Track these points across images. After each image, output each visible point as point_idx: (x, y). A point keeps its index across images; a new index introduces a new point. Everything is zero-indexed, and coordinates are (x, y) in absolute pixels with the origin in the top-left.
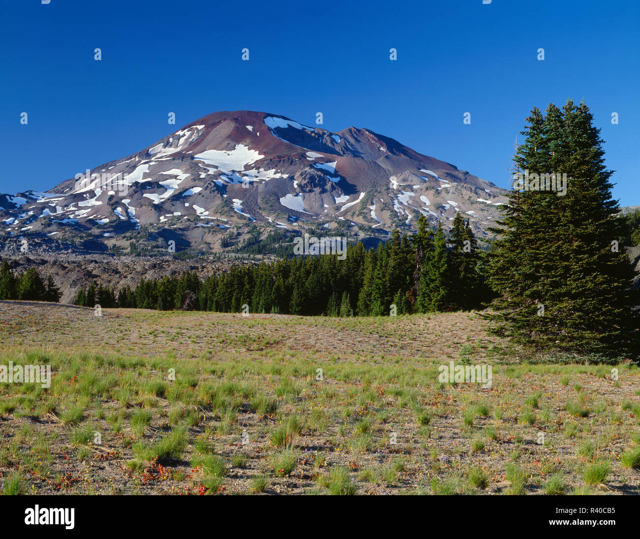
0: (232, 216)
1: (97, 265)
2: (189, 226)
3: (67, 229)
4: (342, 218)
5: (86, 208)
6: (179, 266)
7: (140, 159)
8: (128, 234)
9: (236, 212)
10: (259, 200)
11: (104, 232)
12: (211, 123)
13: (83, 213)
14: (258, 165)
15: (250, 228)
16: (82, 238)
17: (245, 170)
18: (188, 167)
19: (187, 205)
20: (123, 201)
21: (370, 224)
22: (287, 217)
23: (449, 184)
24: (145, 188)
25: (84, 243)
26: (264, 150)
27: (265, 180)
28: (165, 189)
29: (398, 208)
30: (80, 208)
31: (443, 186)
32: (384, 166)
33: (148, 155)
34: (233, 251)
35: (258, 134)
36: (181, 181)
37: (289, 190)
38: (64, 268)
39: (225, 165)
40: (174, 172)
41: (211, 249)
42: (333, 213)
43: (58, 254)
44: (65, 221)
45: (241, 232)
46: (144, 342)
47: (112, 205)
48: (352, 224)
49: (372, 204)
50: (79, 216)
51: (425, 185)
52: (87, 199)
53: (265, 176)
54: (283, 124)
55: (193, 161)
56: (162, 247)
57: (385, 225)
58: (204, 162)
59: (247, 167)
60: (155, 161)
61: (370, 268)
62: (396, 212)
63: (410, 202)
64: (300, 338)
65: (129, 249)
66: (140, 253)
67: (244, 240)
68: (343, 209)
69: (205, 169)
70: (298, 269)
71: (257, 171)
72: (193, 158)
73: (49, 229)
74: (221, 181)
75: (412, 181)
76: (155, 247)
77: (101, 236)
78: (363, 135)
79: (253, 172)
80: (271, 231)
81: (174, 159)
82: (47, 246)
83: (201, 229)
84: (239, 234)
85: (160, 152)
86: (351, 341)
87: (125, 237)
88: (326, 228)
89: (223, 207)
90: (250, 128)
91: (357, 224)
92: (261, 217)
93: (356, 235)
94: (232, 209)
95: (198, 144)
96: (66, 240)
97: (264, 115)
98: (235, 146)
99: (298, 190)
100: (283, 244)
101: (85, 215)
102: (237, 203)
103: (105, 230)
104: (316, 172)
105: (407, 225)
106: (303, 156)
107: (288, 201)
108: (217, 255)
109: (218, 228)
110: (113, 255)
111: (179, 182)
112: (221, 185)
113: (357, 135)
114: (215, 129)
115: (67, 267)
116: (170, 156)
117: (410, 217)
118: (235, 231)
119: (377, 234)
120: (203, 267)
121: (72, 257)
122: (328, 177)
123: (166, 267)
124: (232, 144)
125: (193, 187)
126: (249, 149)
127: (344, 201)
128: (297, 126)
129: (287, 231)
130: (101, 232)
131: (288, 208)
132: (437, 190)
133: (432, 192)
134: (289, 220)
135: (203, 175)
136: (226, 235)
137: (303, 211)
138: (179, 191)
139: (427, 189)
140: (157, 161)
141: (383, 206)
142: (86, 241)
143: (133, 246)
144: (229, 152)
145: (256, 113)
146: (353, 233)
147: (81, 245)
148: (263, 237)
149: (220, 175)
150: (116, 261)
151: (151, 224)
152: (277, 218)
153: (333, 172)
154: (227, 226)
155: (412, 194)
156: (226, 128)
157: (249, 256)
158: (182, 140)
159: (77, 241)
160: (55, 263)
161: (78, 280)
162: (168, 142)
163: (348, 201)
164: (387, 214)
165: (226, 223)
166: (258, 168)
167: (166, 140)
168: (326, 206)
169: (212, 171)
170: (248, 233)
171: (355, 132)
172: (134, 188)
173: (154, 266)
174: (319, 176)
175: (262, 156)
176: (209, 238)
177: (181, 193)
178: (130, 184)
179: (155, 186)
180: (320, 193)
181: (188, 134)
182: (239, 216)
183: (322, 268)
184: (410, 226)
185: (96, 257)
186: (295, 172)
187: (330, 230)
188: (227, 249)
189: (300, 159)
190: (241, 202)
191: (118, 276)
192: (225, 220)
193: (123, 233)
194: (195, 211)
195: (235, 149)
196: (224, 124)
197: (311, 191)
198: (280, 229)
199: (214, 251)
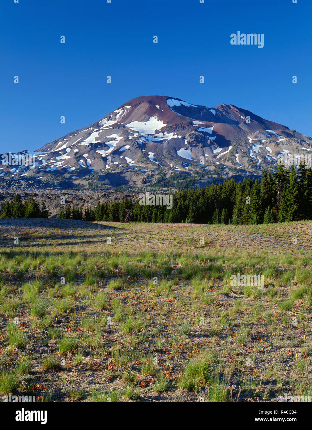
0: (148, 164)
1: (69, 196)
2: (123, 171)
3: (49, 175)
4: (218, 163)
5: (61, 161)
6: (119, 195)
7: (93, 129)
8: (87, 177)
9: (150, 161)
10: (164, 153)
11: (72, 176)
12: (135, 104)
13: (59, 164)
14: (163, 130)
15: (159, 171)
16: (58, 180)
17: (156, 134)
18: (122, 133)
19: (121, 157)
20: (84, 156)
21: (236, 166)
22: (181, 163)
23: (284, 139)
24: (97, 147)
25: (60, 183)
26: (167, 121)
27: (168, 140)
28: (108, 147)
29: (252, 155)
30: (57, 161)
31: (280, 140)
32: (243, 128)
33: (98, 126)
34: (149, 186)
35: (163, 111)
36: (118, 142)
37: (182, 146)
38: (49, 198)
39: (143, 131)
40: (113, 136)
41: (136, 185)
42: (211, 160)
43: (45, 190)
44: (48, 170)
45: (154, 174)
46: (132, 243)
47: (77, 158)
48: (225, 167)
49: (237, 153)
50: (57, 166)
51: (269, 140)
52: (61, 155)
53: (167, 137)
54: (178, 103)
55: (125, 129)
56: (108, 185)
57: (244, 166)
58: (131, 130)
59: (157, 132)
60: (103, 130)
61: (240, 194)
62: (251, 158)
63: (260, 151)
64: (224, 239)
65: (88, 186)
66: (94, 188)
67: (156, 179)
68: (218, 157)
69: (132, 134)
70: (192, 196)
71: (162, 134)
72: (124, 127)
73: (38, 175)
74: (141, 141)
75: (261, 137)
76: (103, 184)
77: (70, 178)
78: (230, 108)
79: (160, 135)
80: (172, 173)
81: (113, 128)
82: (37, 185)
83: (130, 172)
84: (153, 175)
85: (105, 124)
86: (259, 241)
87: (85, 179)
88: (207, 170)
89: (143, 157)
90: (158, 107)
91: (227, 167)
92: (165, 164)
93: (227, 174)
94: (148, 159)
95: (127, 118)
96: (49, 181)
97: (166, 98)
98: (149, 118)
99: (188, 146)
100: (179, 181)
101: (60, 166)
102: (151, 155)
103: (73, 175)
104: (199, 133)
105: (258, 167)
106: (191, 124)
107: (181, 153)
108: (140, 189)
109: (140, 172)
110: (78, 190)
111: (117, 142)
112: (141, 144)
113: (226, 109)
114: (137, 108)
115: (51, 198)
116: (112, 126)
117: (260, 161)
118: (150, 173)
119: (240, 173)
120: (133, 196)
121: (54, 192)
122: (208, 136)
123: (112, 196)
124: (148, 117)
125: (125, 146)
126: (158, 120)
127: (219, 152)
128: (186, 104)
129: (181, 172)
130: (71, 176)
131: (182, 158)
132: (277, 143)
133: (273, 144)
134: (182, 165)
135: (131, 138)
136: (145, 176)
137: (191, 159)
138: (117, 148)
139: (270, 142)
140: (104, 130)
141: (243, 154)
142: (61, 182)
143: (90, 184)
144: (145, 123)
145: (161, 97)
146: (225, 173)
147: (58, 185)
148: (167, 177)
149: (140, 137)
150: (81, 194)
151: (101, 170)
152: (175, 164)
153: (211, 133)
154: (145, 170)
155: (261, 146)
156: (144, 107)
157: (159, 188)
158: (118, 116)
159: (56, 182)
160: (43, 195)
161: (58, 204)
162: (110, 117)
163: (222, 152)
164: (246, 159)
165: (145, 168)
166: (163, 132)
167: (108, 116)
168: (206, 155)
169: (136, 135)
170: (158, 174)
171: (225, 107)
172: (90, 147)
173: (104, 196)
174: (201, 136)
175: (165, 125)
176: (135, 178)
177: (118, 150)
178: (88, 145)
179: (103, 146)
180: (202, 147)
181: (121, 112)
182: (152, 164)
183: (207, 195)
184: (260, 167)
185: (69, 191)
186: (185, 134)
187: (210, 171)
188: (145, 185)
189: (189, 126)
190: (153, 154)
191: (83, 201)
192: (144, 166)
193: (84, 176)
194: (126, 160)
195: (149, 120)
196: (142, 104)
197: (196, 146)
198: (177, 171)
199: (138, 186)
